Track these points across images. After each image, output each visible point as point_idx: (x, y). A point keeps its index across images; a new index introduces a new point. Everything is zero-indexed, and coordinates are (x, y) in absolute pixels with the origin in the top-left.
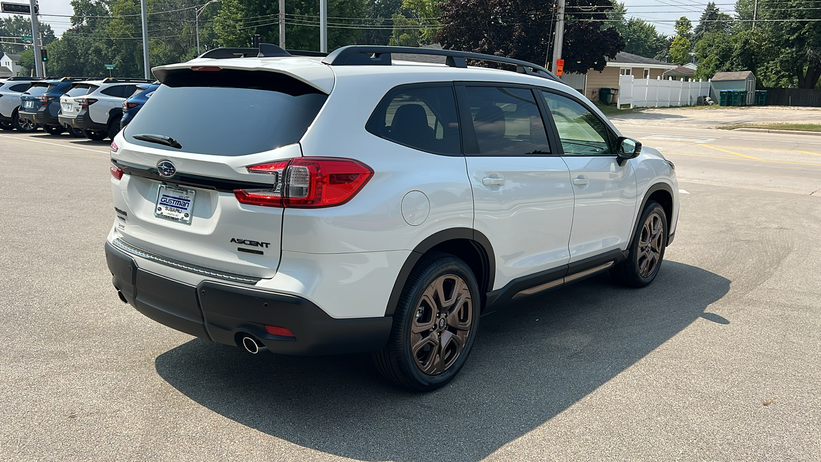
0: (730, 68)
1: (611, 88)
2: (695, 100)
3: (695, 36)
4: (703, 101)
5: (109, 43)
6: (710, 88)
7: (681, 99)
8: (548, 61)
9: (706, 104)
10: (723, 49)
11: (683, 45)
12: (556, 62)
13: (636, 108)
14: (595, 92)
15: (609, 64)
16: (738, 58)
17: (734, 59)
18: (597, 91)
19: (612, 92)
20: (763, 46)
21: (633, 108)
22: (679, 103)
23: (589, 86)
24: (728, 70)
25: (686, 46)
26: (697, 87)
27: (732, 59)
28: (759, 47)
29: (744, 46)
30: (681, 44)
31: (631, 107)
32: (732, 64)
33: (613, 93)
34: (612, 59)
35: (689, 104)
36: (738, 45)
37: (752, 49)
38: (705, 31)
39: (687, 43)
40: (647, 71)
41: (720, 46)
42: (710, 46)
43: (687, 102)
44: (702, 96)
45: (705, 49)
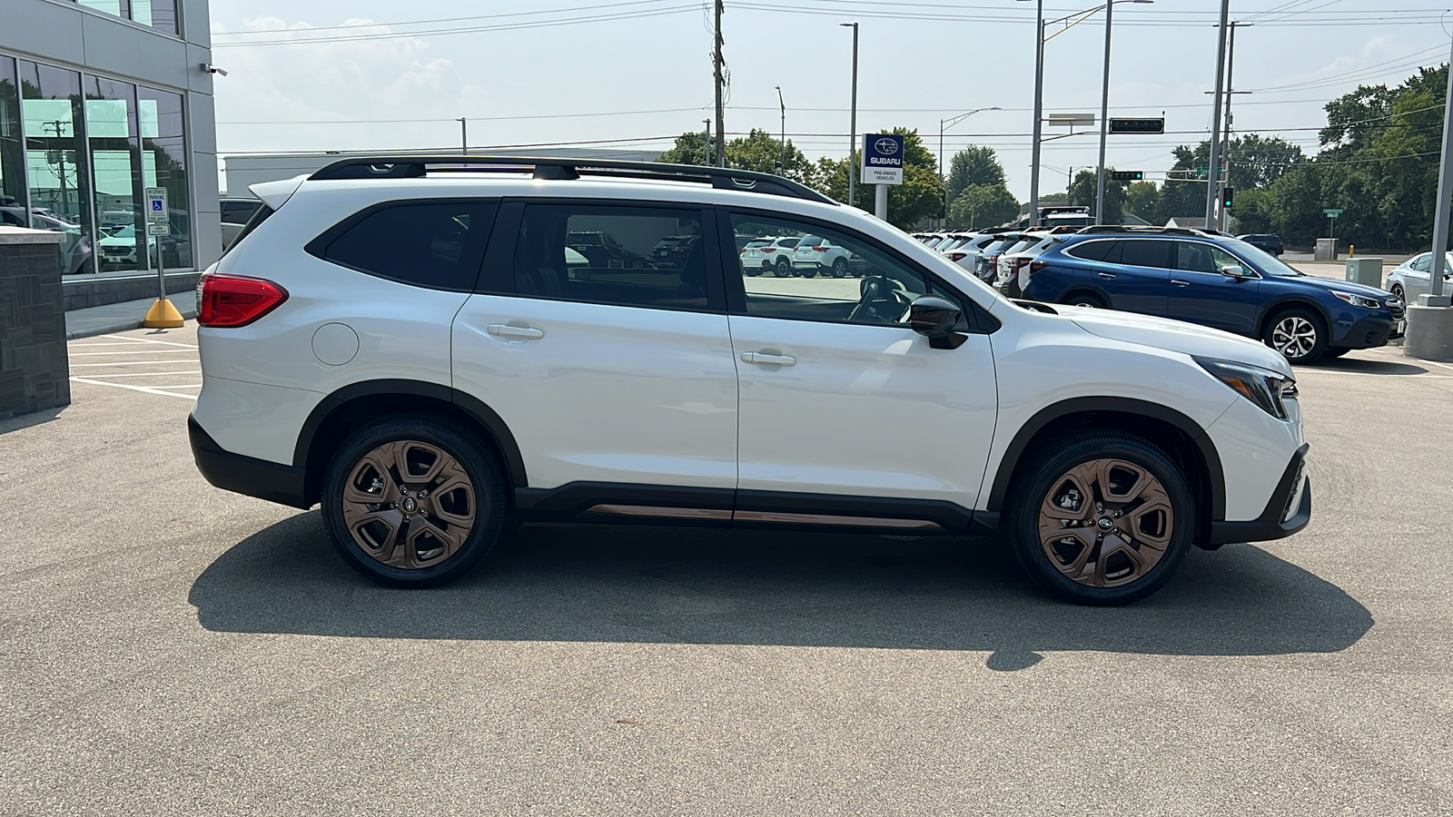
5: (1378, 171)
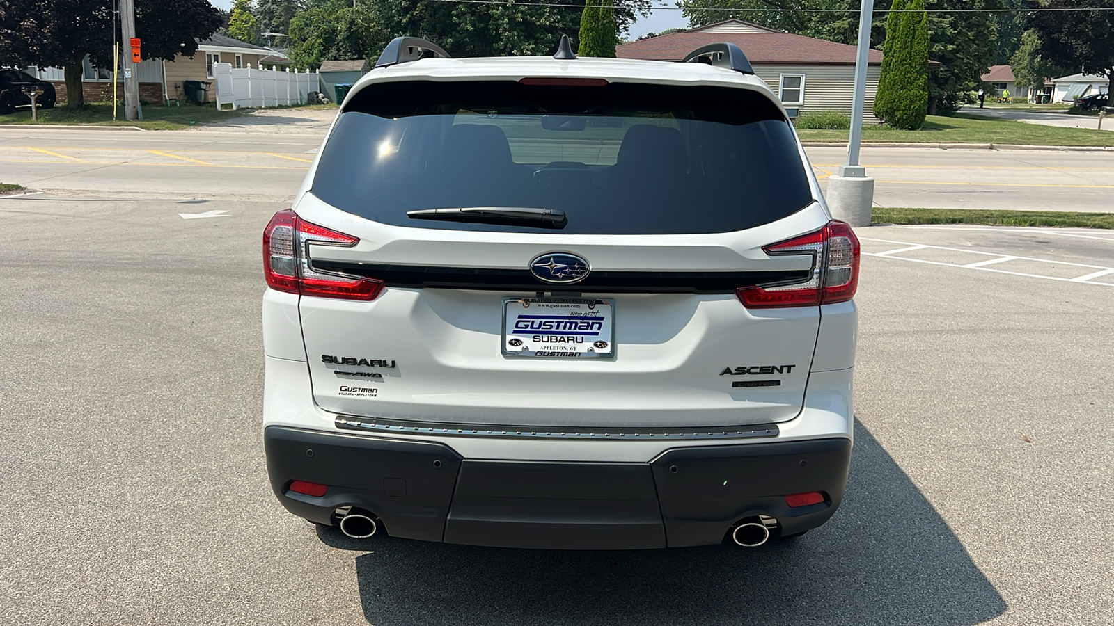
0: (337, 56)
1: (200, 81)
2: (306, 97)
3: (260, 10)
4: (315, 98)
6: (320, 81)
7: (290, 96)
8: (116, 41)
9: (320, 102)
10: (325, 30)
11: (246, 22)
12: (129, 43)
13: (239, 109)
14: (179, 87)
15: (201, 47)
16: (344, 43)
17: (340, 44)
18: (181, 85)
19: (203, 86)
20: (371, 28)
21: (237, 110)
22: (288, 102)
23: (170, 79)
24: (335, 59)
25: (250, 23)
26: (304, 81)
27: (338, 44)
28: (367, 29)
29: (351, 28)
30: (243, 21)
31: (235, 108)
32: (339, 50)
33: (204, 88)
34: (205, 39)
35: (299, 102)
36: (342, 26)
37: (360, 30)
38: (273, 4)
39: (251, 20)
40: (217, 56)
41: (320, 27)
42: (307, 25)
43: (297, 99)
44: (312, 91)
45: (301, 30)
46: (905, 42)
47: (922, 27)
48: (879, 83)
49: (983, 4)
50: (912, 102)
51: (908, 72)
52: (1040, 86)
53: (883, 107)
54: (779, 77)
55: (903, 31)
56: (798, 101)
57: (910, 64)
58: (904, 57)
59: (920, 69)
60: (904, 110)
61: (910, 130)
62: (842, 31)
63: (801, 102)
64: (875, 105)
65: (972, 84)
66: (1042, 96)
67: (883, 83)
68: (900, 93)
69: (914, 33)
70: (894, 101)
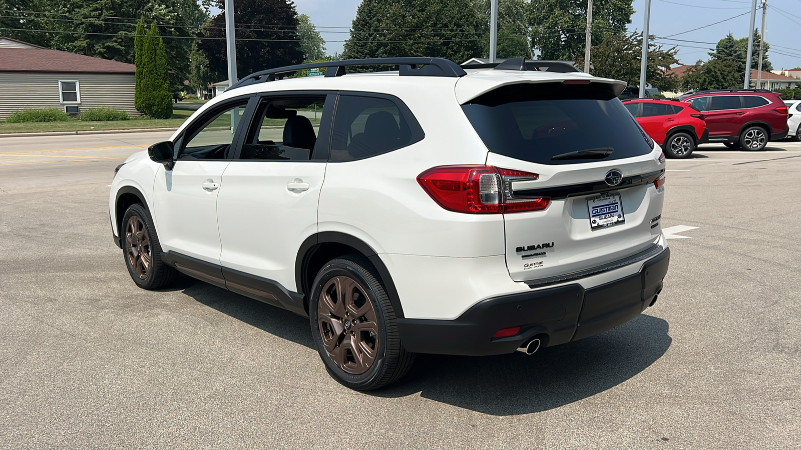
46: (151, 58)
47: (160, 48)
48: (136, 86)
49: (178, 33)
50: (162, 99)
51: (156, 79)
52: (206, 89)
53: (143, 103)
54: (58, 82)
55: (148, 50)
56: (76, 101)
57: (156, 73)
58: (152, 68)
59: (164, 77)
60: (158, 105)
61: (165, 119)
62: (82, 48)
63: (79, 101)
64: (136, 103)
65: (180, 87)
66: (207, 94)
67: (139, 87)
68: (154, 94)
69: (155, 51)
70: (150, 99)
